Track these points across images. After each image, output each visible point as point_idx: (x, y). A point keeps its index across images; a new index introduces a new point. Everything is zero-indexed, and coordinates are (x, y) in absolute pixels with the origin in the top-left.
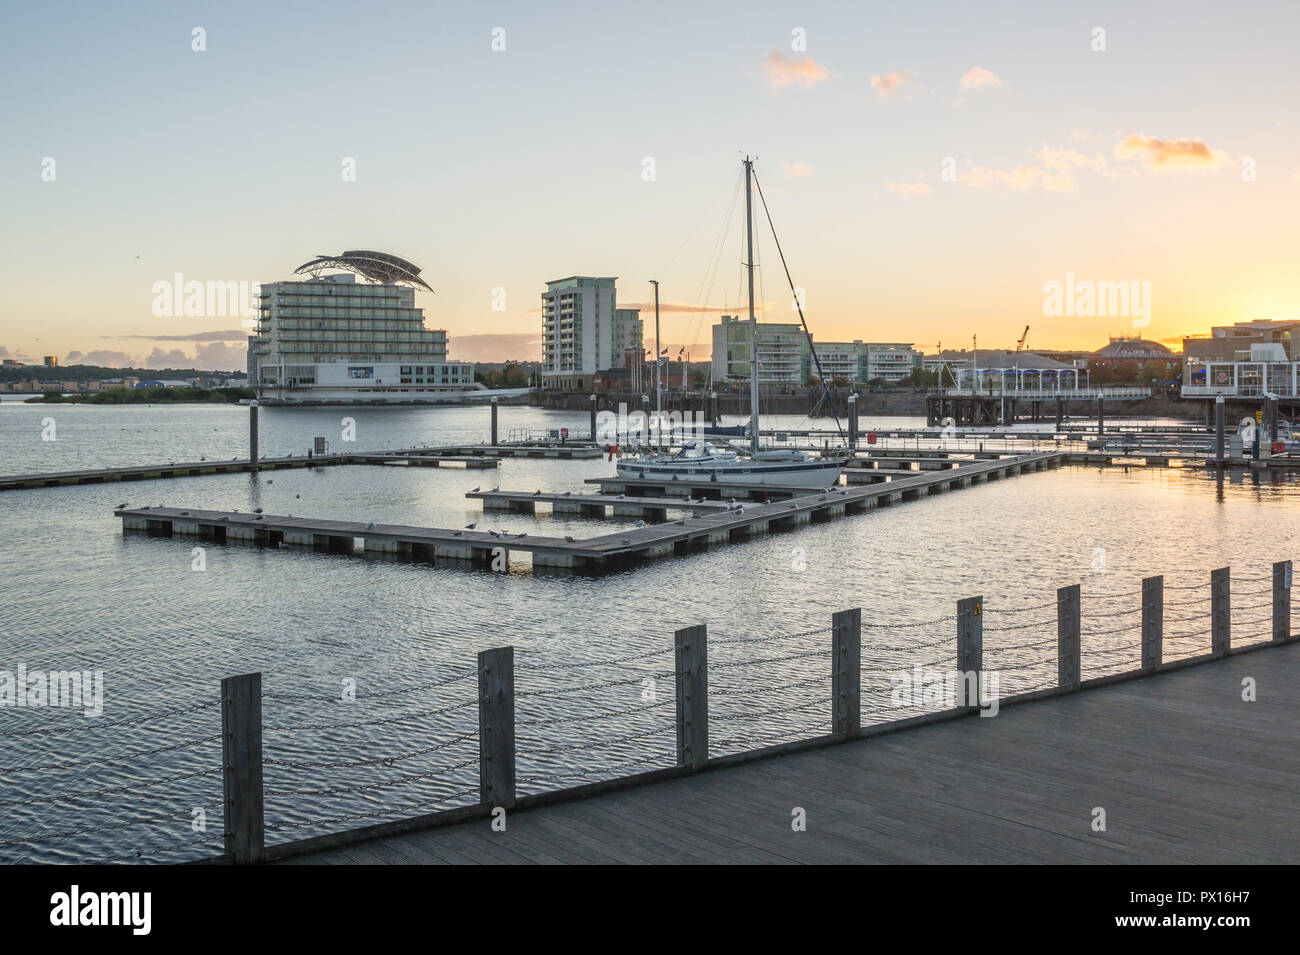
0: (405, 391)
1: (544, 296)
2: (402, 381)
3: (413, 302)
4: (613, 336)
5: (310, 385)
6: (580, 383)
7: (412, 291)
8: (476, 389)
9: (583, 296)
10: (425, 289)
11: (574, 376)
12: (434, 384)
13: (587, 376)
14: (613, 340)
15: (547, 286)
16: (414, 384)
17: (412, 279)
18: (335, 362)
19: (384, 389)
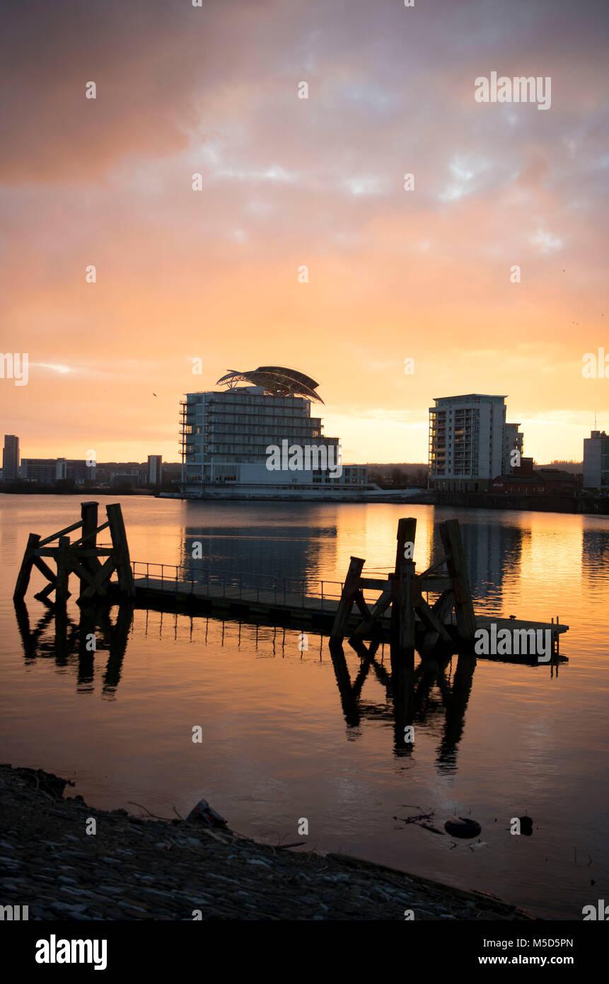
0: (317, 489)
1: (431, 410)
2: (314, 480)
3: (309, 413)
4: (503, 446)
5: (234, 482)
6: (476, 485)
7: (309, 402)
8: (372, 489)
9: (481, 412)
10: (318, 401)
11: (472, 480)
12: (340, 484)
13: (483, 480)
14: (503, 449)
15: (434, 402)
16: (323, 483)
17: (307, 393)
18: (252, 462)
19: (296, 487)
